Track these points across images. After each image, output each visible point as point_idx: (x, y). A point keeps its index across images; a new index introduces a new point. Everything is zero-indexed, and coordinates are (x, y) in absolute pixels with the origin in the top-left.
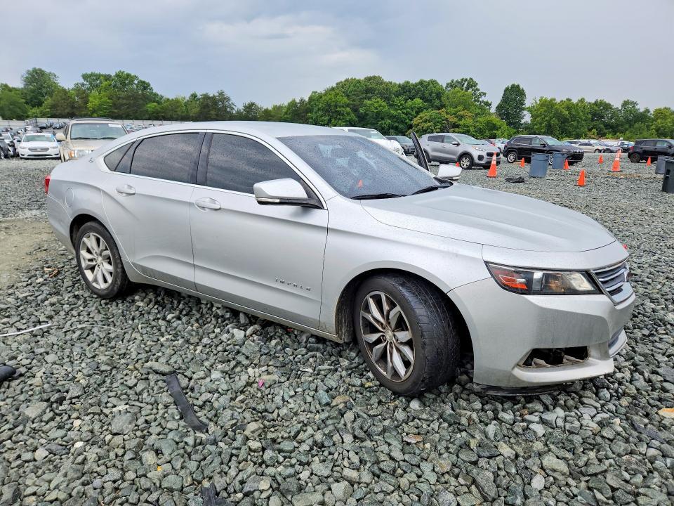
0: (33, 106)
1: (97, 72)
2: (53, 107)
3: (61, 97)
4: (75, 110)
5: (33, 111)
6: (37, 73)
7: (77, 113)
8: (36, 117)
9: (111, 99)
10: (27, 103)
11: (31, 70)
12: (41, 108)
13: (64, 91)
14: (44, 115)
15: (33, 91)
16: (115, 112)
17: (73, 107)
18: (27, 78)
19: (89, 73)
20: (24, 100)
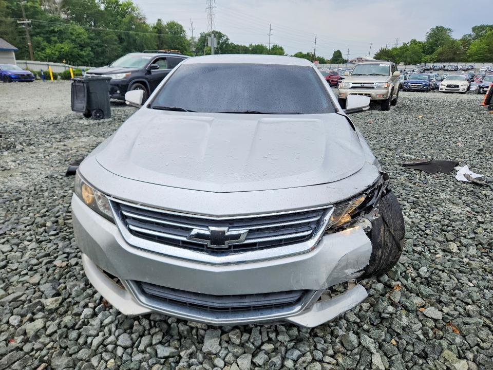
0: (427, 54)
1: (486, 24)
2: (441, 54)
3: (448, 46)
4: (455, 56)
5: (426, 57)
6: (438, 29)
7: (457, 58)
8: (427, 62)
9: (488, 46)
10: (423, 52)
11: (435, 27)
12: (432, 56)
13: (454, 42)
14: (432, 61)
15: (431, 44)
16: (489, 57)
17: (455, 54)
18: (430, 34)
19: (479, 25)
20: (422, 50)
